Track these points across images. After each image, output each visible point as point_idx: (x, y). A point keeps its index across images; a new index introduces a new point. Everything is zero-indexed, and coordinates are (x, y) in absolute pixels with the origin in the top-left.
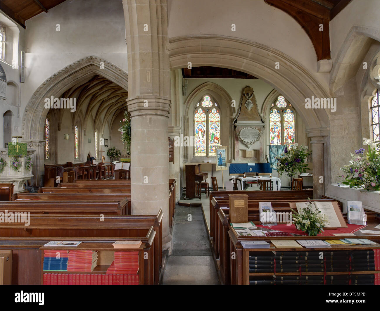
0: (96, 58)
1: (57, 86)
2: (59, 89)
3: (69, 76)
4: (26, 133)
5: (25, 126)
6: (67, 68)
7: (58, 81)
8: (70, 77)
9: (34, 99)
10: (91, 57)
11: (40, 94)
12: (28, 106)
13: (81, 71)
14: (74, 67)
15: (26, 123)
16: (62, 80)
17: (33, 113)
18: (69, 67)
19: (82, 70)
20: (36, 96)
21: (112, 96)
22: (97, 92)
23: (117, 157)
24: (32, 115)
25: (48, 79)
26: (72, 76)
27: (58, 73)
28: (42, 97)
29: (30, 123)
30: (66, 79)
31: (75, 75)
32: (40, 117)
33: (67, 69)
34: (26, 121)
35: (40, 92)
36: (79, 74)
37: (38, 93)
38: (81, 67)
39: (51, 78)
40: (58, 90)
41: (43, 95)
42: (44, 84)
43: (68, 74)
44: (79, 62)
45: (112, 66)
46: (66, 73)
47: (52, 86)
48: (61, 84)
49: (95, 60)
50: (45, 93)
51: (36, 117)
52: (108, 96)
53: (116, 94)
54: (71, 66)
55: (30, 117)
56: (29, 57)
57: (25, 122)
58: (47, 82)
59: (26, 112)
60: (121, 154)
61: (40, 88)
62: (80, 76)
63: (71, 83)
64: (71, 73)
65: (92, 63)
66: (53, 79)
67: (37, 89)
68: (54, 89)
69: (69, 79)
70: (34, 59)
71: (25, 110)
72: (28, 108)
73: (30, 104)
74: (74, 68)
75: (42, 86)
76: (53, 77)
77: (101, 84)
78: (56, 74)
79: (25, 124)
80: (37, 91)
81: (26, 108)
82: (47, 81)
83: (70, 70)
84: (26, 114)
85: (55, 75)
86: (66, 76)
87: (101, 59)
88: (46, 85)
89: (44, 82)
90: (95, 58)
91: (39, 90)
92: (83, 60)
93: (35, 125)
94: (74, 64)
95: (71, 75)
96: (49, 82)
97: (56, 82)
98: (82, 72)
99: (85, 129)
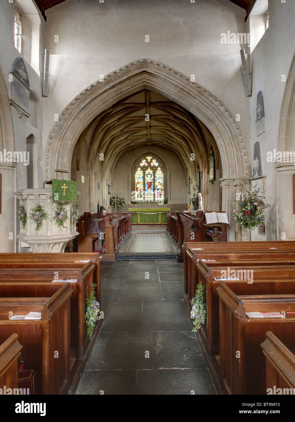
0: (152, 62)
1: (93, 103)
2: (96, 108)
3: (111, 88)
4: (51, 170)
5: (49, 160)
6: (109, 76)
7: (97, 95)
8: (111, 91)
9: (62, 121)
10: (144, 60)
11: (71, 113)
12: (54, 131)
13: (127, 82)
14: (119, 75)
15: (51, 156)
16: (101, 94)
17: (60, 141)
18: (113, 74)
19: (129, 81)
20: (64, 116)
21: (125, 131)
22: (114, 123)
23: (121, 206)
24: (59, 144)
25: (83, 91)
26: (115, 89)
27: (97, 83)
28: (73, 118)
29: (57, 156)
30: (106, 93)
31: (118, 87)
32: (69, 147)
33: (109, 78)
34: (50, 152)
35: (70, 110)
36: (124, 86)
37: (68, 111)
38: (130, 75)
39: (87, 90)
40: (94, 109)
41: (75, 115)
42: (77, 99)
43: (111, 85)
44: (127, 67)
45: (176, 73)
46: (108, 83)
47: (87, 102)
48: (98, 100)
49: (150, 64)
50: (77, 113)
51: (63, 147)
52: (121, 131)
53: (130, 128)
54: (115, 73)
55: (56, 147)
56: (55, 60)
57: (50, 154)
58: (81, 96)
59: (51, 139)
60: (125, 203)
61: (72, 104)
62: (125, 89)
63: (112, 99)
64: (115, 83)
65: (144, 69)
66: (89, 92)
67: (66, 105)
68: (89, 106)
69: (109, 93)
70: (61, 63)
71: (49, 137)
72: (53, 134)
73: (56, 128)
74: (119, 77)
75: (74, 102)
76: (90, 88)
77: (122, 113)
78: (94, 85)
79: (50, 158)
80: (67, 109)
81: (50, 133)
82: (81, 94)
83: (113, 79)
84: (50, 143)
85: (92, 86)
86: (108, 87)
87: (160, 64)
88: (79, 101)
89: (77, 96)
90: (150, 62)
91: (69, 107)
92: (132, 64)
93: (62, 158)
94: (121, 70)
95: (114, 86)
96: (83, 96)
97: (94, 96)
98: (129, 83)
99: (95, 172)
